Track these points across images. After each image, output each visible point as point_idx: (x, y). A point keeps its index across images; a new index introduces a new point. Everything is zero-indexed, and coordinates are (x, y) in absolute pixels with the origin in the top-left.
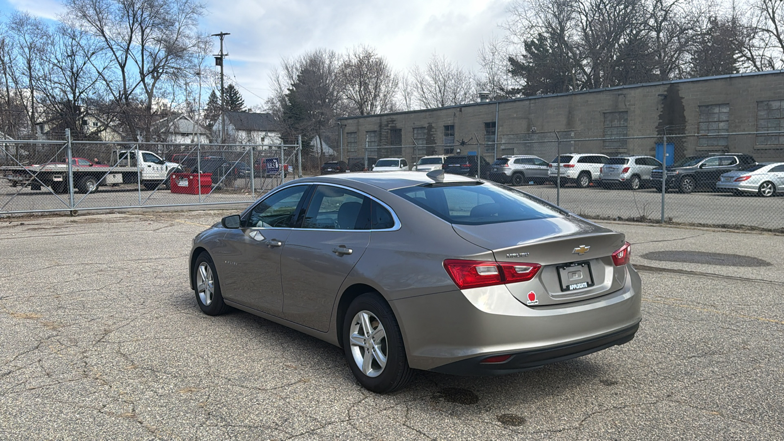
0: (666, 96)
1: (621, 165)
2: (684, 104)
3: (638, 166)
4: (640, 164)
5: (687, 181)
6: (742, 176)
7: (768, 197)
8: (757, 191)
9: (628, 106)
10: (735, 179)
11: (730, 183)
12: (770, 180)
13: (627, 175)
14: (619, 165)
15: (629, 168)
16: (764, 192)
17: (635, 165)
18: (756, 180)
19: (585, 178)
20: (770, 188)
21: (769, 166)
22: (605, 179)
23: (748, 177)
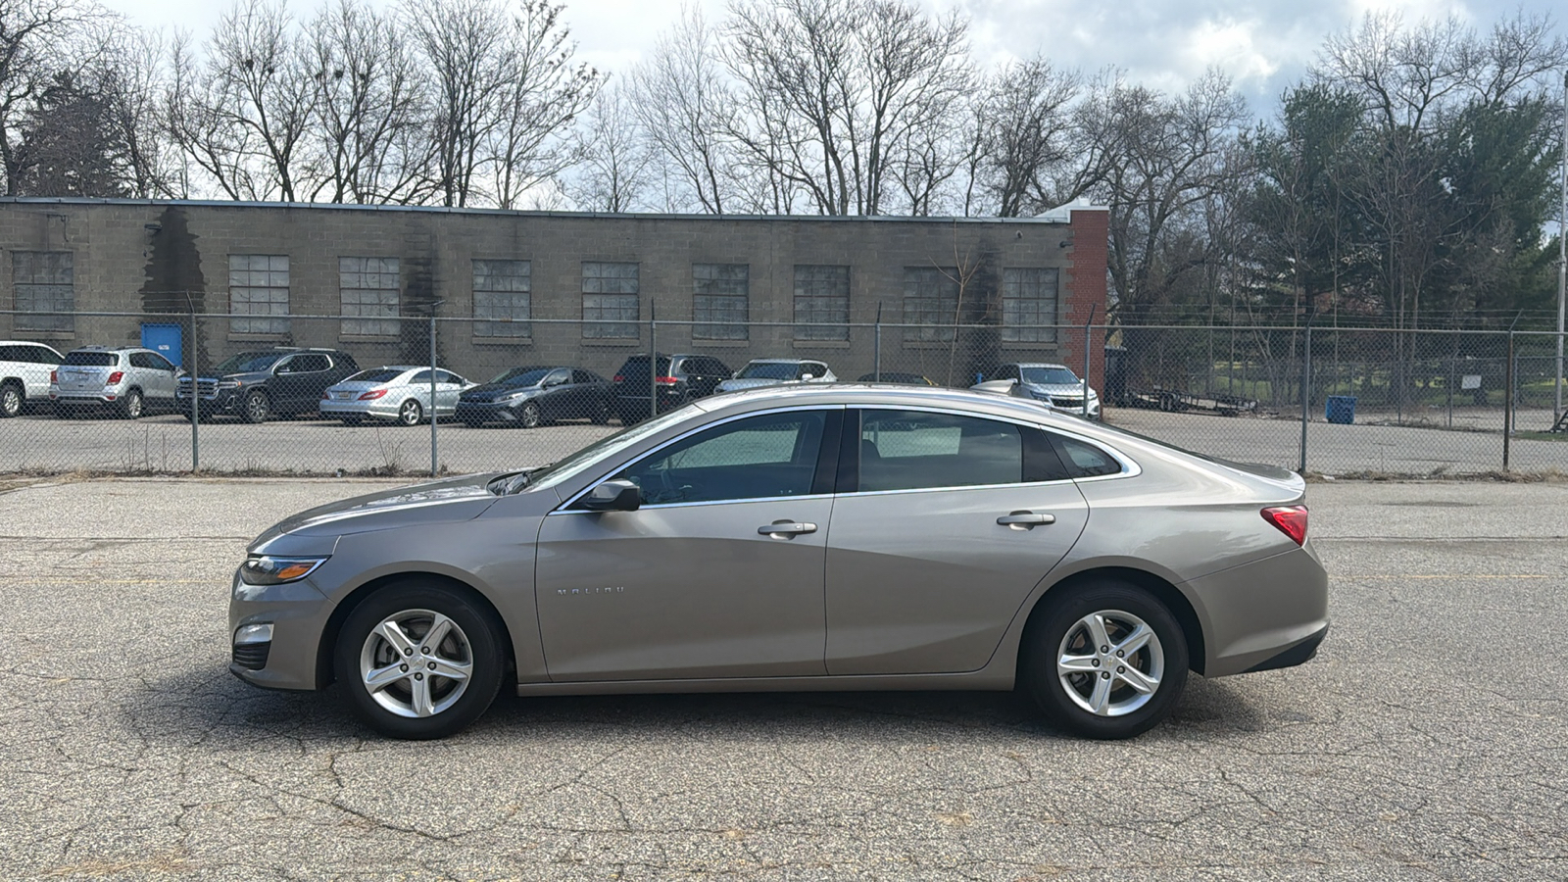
0: (158, 231)
1: (107, 368)
2: (198, 248)
3: (138, 369)
4: (141, 366)
5: (256, 400)
6: (373, 389)
7: (413, 425)
8: (398, 415)
9: (71, 243)
10: (360, 394)
11: (351, 404)
12: (416, 397)
13: (117, 389)
14: (101, 368)
15: (121, 374)
16: (407, 417)
17: (132, 368)
18: (392, 397)
19: (12, 395)
20: (414, 411)
21: (410, 372)
22: (67, 398)
23: (383, 393)
